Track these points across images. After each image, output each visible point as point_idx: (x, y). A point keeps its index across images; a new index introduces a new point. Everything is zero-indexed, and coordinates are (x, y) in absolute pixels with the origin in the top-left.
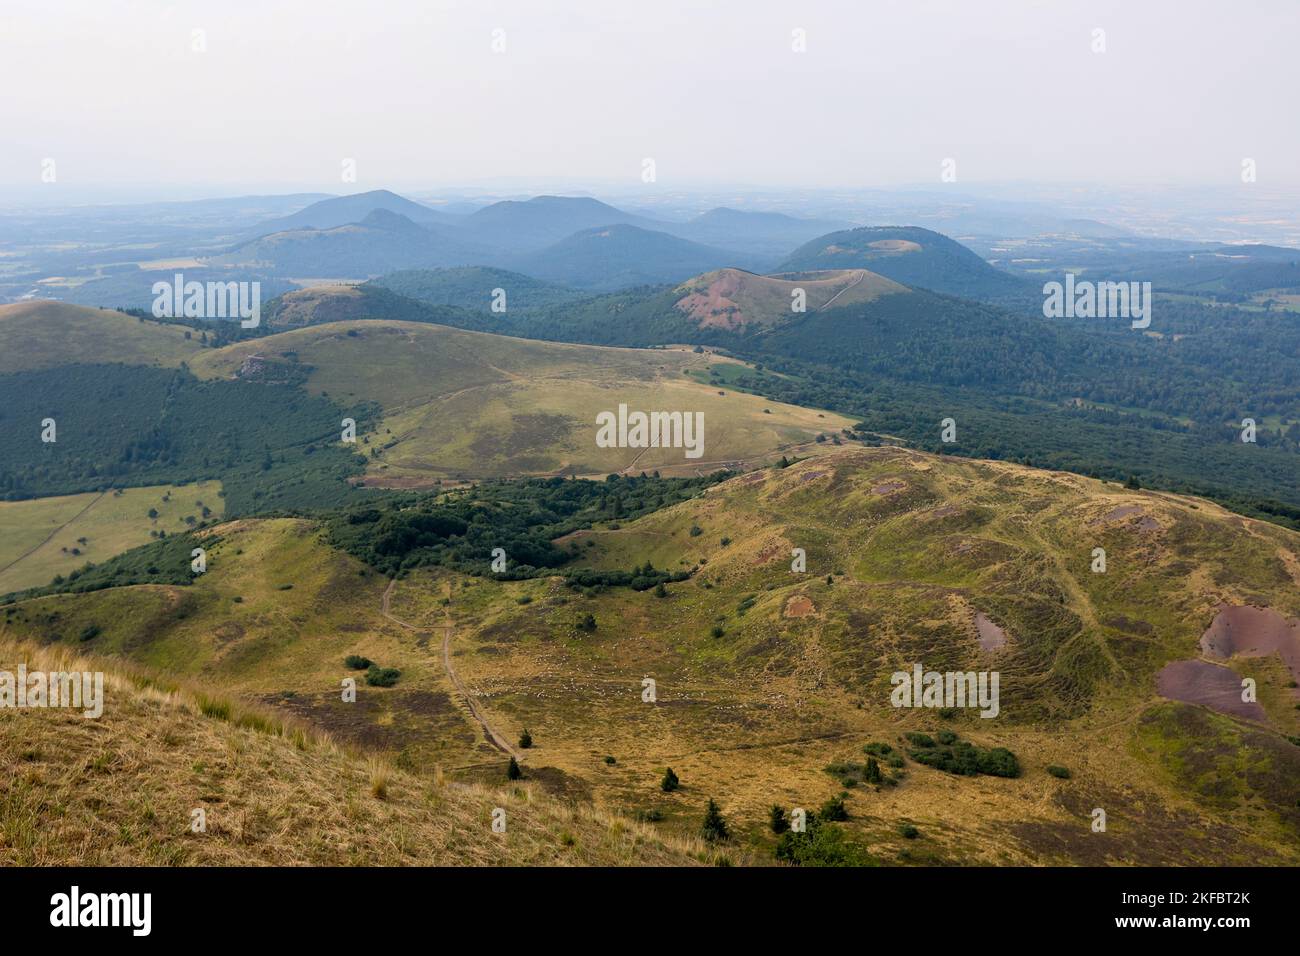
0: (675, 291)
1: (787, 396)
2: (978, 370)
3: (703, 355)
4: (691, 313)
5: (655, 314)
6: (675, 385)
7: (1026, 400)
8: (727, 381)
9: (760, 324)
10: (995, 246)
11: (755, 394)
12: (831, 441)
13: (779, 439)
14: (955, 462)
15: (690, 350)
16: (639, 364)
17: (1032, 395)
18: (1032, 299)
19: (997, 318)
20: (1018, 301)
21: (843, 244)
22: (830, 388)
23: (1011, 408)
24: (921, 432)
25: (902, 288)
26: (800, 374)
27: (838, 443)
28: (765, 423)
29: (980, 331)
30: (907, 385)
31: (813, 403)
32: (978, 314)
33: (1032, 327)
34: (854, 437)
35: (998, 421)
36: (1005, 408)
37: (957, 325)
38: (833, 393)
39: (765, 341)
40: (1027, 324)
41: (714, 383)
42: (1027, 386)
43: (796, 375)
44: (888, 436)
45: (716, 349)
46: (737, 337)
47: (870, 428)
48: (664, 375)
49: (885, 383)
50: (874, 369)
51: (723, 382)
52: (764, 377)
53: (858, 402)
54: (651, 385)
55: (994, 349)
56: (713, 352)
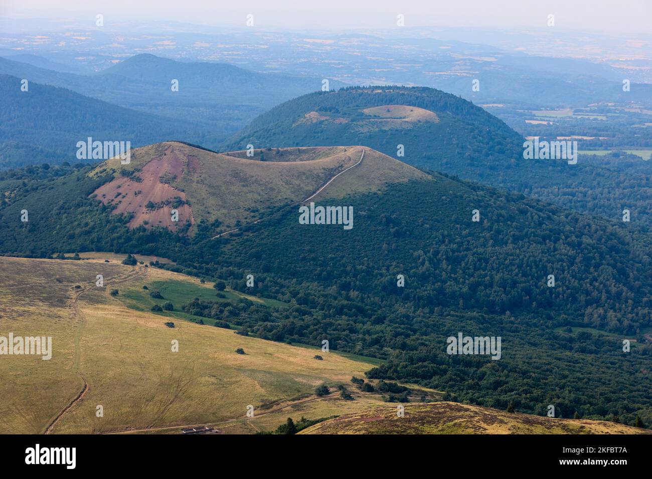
0: (91, 174)
1: (265, 328)
2: (528, 292)
3: (137, 268)
4: (115, 208)
5: (62, 208)
6: (100, 313)
7: (595, 332)
8: (177, 306)
9: (217, 224)
10: (532, 117)
11: (217, 325)
12: (338, 394)
13: (262, 391)
14: (541, 424)
15: (116, 261)
16: (43, 281)
17: (602, 326)
18: (590, 192)
19: (549, 218)
20: (573, 195)
21: (326, 109)
22: (325, 316)
23: (576, 346)
24: (463, 379)
25: (418, 174)
26: (280, 296)
27: (348, 397)
28: (240, 369)
29: (526, 235)
30: (432, 312)
31: (304, 339)
32: (523, 212)
33: (596, 231)
34: (370, 389)
35: (563, 364)
36: (568, 344)
37: (495, 226)
38: (331, 324)
39: (226, 248)
40: (589, 225)
41: (157, 310)
42: (594, 313)
43: (275, 298)
44: (416, 387)
45: (154, 259)
46: (185, 241)
47: (389, 374)
48: (82, 298)
49: (401, 309)
50: (384, 288)
51: (170, 308)
52: (229, 301)
53: (367, 337)
54: (64, 312)
55: (548, 261)
56: (152, 264)
